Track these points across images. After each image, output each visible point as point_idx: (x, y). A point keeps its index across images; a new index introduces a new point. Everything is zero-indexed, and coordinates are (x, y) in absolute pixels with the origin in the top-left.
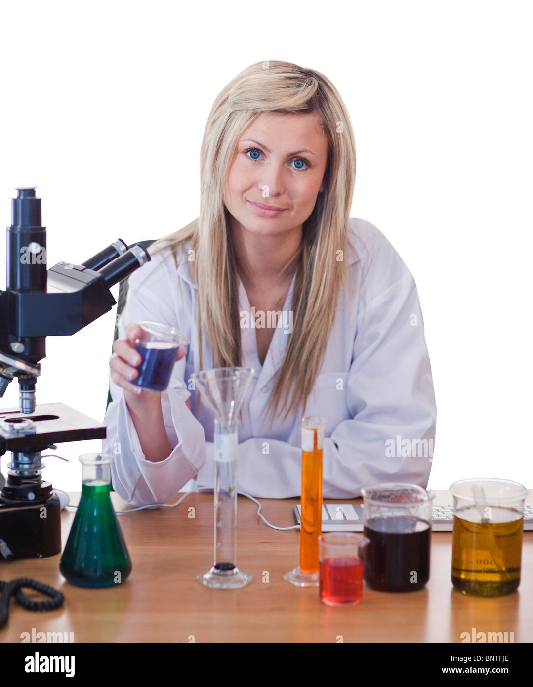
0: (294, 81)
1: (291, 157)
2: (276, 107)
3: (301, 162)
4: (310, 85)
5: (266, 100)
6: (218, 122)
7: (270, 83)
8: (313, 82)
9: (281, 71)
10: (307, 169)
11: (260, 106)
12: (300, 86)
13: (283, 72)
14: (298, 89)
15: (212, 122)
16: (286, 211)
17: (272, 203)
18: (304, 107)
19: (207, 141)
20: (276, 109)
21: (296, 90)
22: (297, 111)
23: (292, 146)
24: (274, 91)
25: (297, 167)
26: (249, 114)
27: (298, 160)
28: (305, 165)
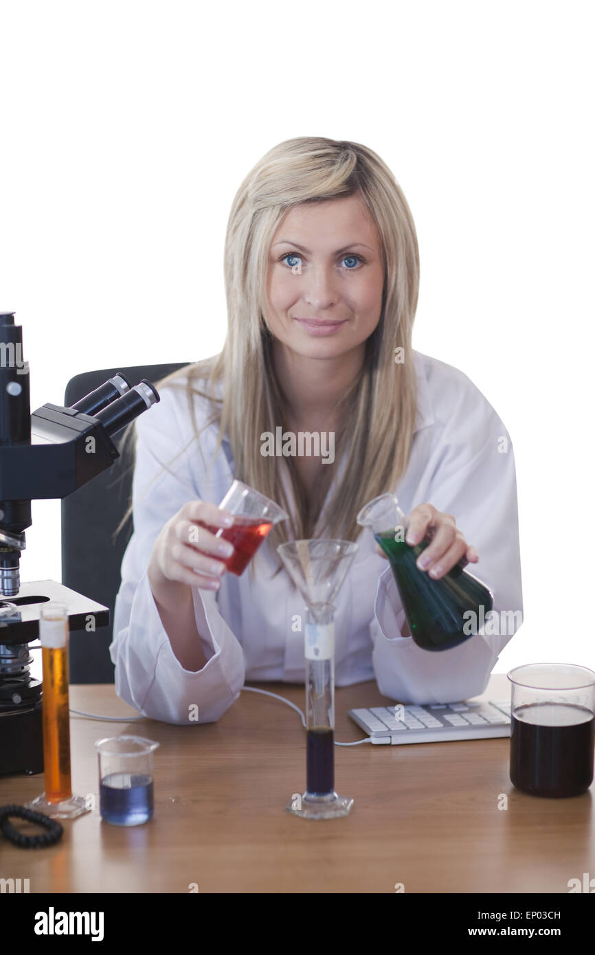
0: (324, 159)
1: (340, 254)
2: (307, 195)
3: (353, 260)
4: (346, 160)
5: (293, 189)
6: (240, 229)
7: (296, 167)
8: (350, 156)
9: (308, 149)
10: (362, 266)
11: (288, 197)
12: (333, 163)
13: (310, 151)
14: (332, 168)
15: (233, 229)
16: (347, 323)
17: (326, 316)
18: (344, 189)
19: (230, 253)
20: (309, 197)
21: (329, 170)
22: (336, 195)
23: (337, 241)
24: (303, 176)
25: (349, 267)
26: (277, 211)
27: (348, 257)
28: (358, 262)
